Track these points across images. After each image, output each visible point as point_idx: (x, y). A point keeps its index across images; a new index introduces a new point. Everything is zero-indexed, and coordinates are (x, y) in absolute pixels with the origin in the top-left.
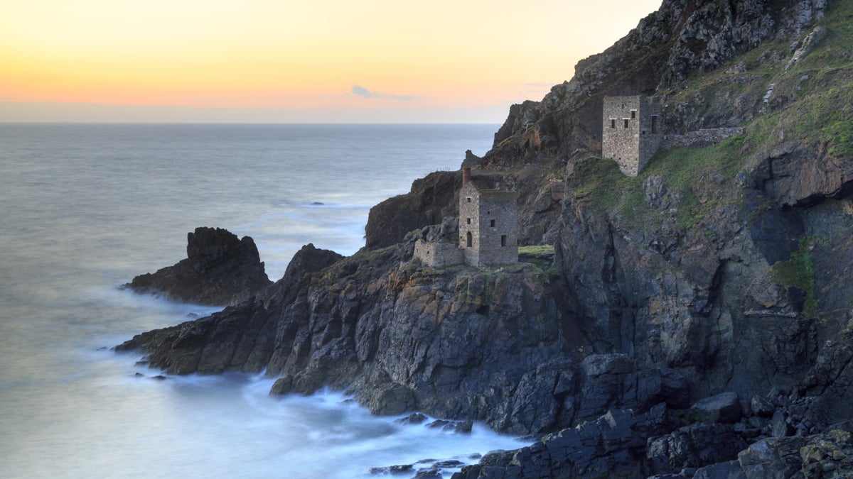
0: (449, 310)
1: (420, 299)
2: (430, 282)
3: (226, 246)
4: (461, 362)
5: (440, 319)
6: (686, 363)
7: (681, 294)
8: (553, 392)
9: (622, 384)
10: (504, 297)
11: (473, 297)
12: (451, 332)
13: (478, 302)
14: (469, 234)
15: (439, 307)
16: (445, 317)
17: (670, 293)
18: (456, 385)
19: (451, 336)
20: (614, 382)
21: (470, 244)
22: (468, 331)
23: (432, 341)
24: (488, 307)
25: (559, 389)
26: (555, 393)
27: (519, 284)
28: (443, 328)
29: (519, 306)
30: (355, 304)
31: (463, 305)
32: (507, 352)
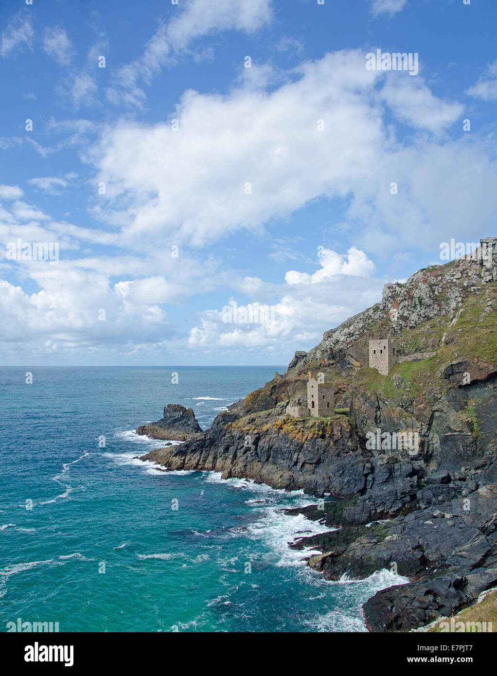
0: (307, 437)
1: (293, 432)
2: (296, 424)
3: (181, 413)
4: (315, 461)
5: (303, 441)
6: (419, 458)
7: (415, 427)
8: (362, 473)
9: (394, 468)
10: (332, 431)
11: (319, 431)
12: (309, 447)
13: (321, 433)
14: (313, 402)
15: (303, 435)
16: (306, 440)
17: (409, 427)
18: (313, 472)
19: (309, 449)
20: (391, 468)
21: (313, 407)
22: (317, 446)
23: (300, 451)
24: (325, 435)
25: (365, 472)
26: (364, 473)
27: (338, 424)
28: (305, 445)
29: (340, 435)
30: (257, 435)
31: (314, 434)
32: (336, 456)
